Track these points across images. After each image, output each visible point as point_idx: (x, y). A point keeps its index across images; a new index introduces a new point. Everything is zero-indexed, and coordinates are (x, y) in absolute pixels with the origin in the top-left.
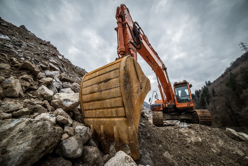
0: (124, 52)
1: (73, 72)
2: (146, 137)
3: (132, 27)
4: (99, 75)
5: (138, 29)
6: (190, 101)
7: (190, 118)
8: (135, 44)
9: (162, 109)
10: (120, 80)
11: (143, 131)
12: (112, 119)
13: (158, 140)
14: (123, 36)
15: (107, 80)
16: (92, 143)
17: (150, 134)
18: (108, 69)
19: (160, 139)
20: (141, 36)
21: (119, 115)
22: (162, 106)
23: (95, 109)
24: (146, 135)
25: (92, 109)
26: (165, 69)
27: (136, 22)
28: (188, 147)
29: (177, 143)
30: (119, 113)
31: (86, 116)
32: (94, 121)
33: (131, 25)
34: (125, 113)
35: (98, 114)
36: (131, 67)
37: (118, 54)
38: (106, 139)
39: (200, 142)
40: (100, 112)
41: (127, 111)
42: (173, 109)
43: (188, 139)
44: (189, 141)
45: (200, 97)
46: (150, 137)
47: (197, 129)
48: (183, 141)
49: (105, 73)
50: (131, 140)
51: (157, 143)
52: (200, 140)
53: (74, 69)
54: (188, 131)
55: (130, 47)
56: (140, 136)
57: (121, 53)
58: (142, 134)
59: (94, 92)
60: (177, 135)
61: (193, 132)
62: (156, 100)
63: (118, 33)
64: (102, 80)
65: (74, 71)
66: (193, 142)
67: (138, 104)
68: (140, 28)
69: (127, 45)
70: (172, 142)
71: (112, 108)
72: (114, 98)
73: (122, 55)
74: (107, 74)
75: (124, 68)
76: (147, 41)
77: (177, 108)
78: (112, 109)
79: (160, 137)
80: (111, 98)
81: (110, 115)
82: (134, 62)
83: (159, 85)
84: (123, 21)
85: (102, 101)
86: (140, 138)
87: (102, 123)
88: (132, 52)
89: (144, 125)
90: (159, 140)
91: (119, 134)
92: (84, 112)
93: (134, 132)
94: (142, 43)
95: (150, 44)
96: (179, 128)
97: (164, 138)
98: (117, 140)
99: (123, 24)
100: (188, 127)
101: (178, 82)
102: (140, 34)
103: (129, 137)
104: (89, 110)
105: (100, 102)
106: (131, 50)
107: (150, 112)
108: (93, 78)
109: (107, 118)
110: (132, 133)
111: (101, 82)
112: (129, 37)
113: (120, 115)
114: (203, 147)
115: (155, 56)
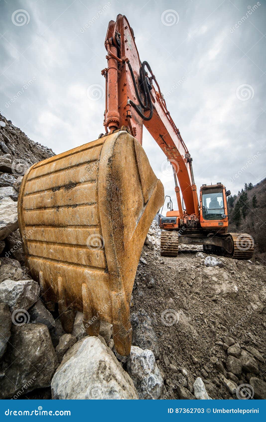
0: (117, 122)
1: (29, 152)
2: (147, 285)
3: (138, 73)
4: (56, 172)
5: (149, 79)
6: (223, 219)
7: (220, 244)
8: (141, 110)
9: (176, 226)
10: (97, 189)
11: (144, 274)
12: (80, 270)
13: (167, 291)
14: (117, 88)
15: (70, 185)
16: (37, 314)
17: (156, 280)
18: (74, 160)
19: (171, 289)
20: (154, 95)
21: (93, 265)
22: (177, 221)
23: (48, 243)
24: (148, 282)
25: (41, 242)
26: (190, 161)
27: (146, 63)
28: (214, 301)
29: (199, 294)
30: (93, 259)
31: (31, 252)
32: (45, 264)
33: (136, 69)
34: (106, 261)
35: (52, 254)
36: (126, 158)
37: (106, 126)
38: (67, 303)
39: (235, 293)
40: (55, 250)
41: (110, 259)
42: (195, 227)
43: (216, 286)
44: (219, 291)
45: (235, 206)
46: (155, 285)
47: (231, 268)
48: (208, 290)
49: (67, 168)
50: (115, 319)
51: (165, 295)
52: (236, 289)
53: (31, 147)
54: (217, 272)
55: (130, 113)
56: (137, 284)
57: (111, 125)
58: (141, 280)
59: (45, 208)
60: (200, 280)
61: (225, 275)
62: (169, 210)
63: (107, 81)
64: (61, 183)
65: (32, 151)
66: (224, 293)
67: (136, 240)
68: (153, 77)
69: (125, 108)
70: (191, 292)
71: (78, 246)
72: (84, 226)
73: (113, 130)
74: (72, 171)
75: (110, 160)
76: (163, 106)
77: (201, 227)
78: (79, 249)
79: (171, 285)
80: (79, 225)
81: (75, 260)
82: (134, 145)
83: (177, 188)
84: (119, 55)
85: (60, 229)
86: (136, 288)
87: (60, 272)
88: (134, 125)
89: (145, 262)
90: (169, 290)
91: (92, 301)
92: (26, 244)
93: (122, 304)
94: (154, 108)
95: (168, 113)
96: (203, 265)
97: (179, 285)
98: (88, 311)
99: (119, 62)
100: (218, 265)
101: (209, 184)
102: (152, 90)
103: (111, 310)
104: (36, 241)
105: (57, 230)
106: (131, 120)
107: (156, 225)
108: (43, 175)
109: (70, 263)
110: (118, 306)
111: (59, 188)
112: (131, 94)
113: (95, 263)
114: (239, 300)
115: (176, 136)
